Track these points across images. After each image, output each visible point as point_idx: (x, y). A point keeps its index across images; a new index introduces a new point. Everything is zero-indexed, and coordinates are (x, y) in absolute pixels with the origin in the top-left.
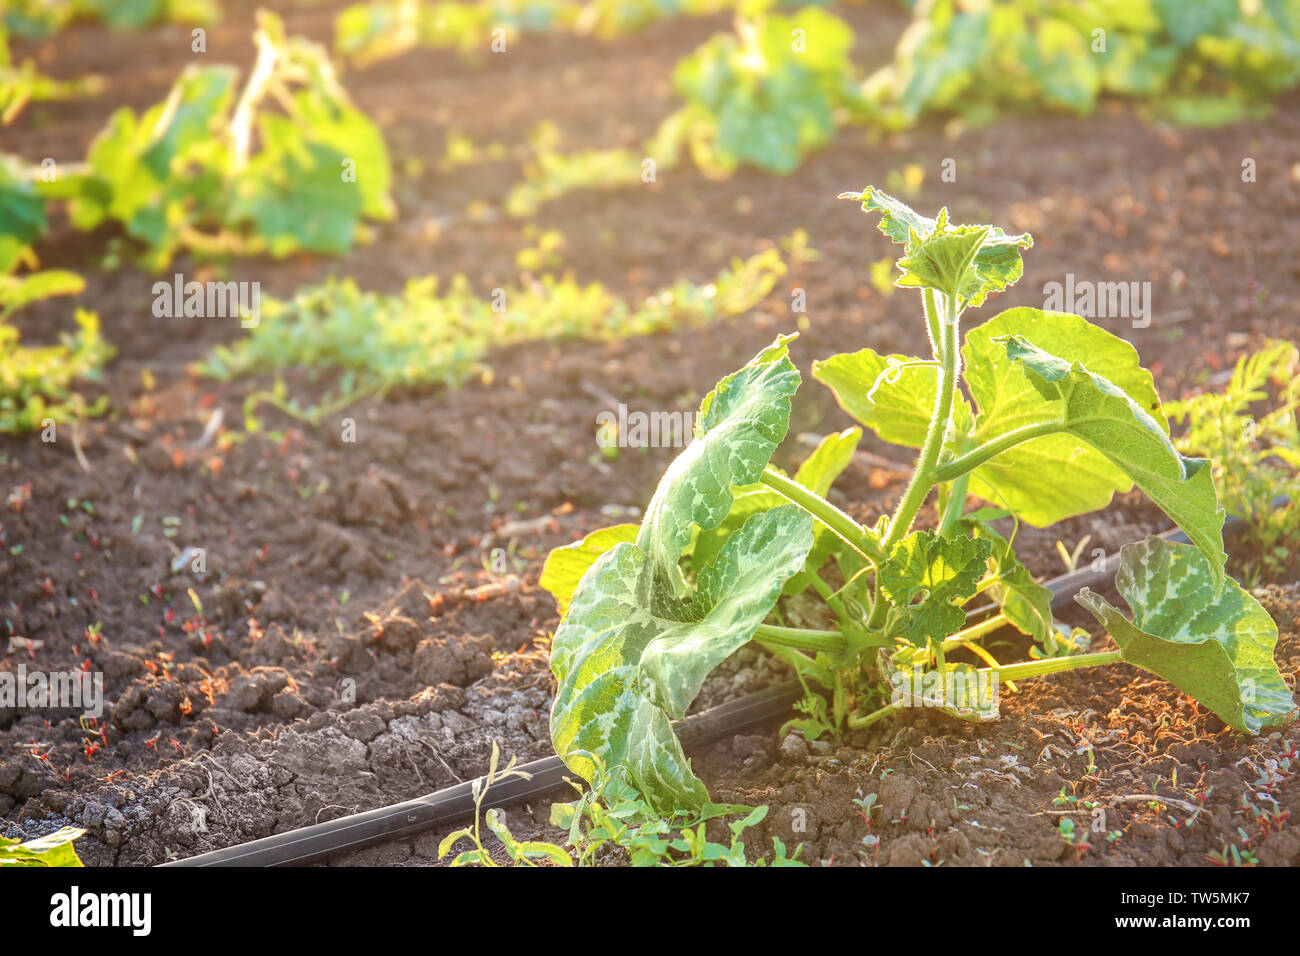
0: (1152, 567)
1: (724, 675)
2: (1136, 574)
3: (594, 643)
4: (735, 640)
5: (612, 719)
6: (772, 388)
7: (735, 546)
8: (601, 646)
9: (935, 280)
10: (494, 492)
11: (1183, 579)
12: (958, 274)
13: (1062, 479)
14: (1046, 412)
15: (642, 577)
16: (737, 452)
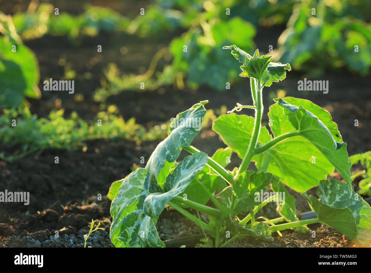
0: (331, 189)
1: (175, 234)
2: (325, 191)
3: (128, 202)
4: (178, 192)
5: (133, 229)
6: (196, 115)
7: (180, 167)
8: (131, 203)
9: (253, 74)
10: (87, 187)
11: (342, 195)
12: (261, 73)
13: (307, 169)
14: (300, 140)
15: (146, 180)
16: (182, 136)
